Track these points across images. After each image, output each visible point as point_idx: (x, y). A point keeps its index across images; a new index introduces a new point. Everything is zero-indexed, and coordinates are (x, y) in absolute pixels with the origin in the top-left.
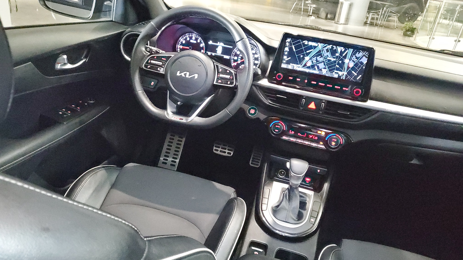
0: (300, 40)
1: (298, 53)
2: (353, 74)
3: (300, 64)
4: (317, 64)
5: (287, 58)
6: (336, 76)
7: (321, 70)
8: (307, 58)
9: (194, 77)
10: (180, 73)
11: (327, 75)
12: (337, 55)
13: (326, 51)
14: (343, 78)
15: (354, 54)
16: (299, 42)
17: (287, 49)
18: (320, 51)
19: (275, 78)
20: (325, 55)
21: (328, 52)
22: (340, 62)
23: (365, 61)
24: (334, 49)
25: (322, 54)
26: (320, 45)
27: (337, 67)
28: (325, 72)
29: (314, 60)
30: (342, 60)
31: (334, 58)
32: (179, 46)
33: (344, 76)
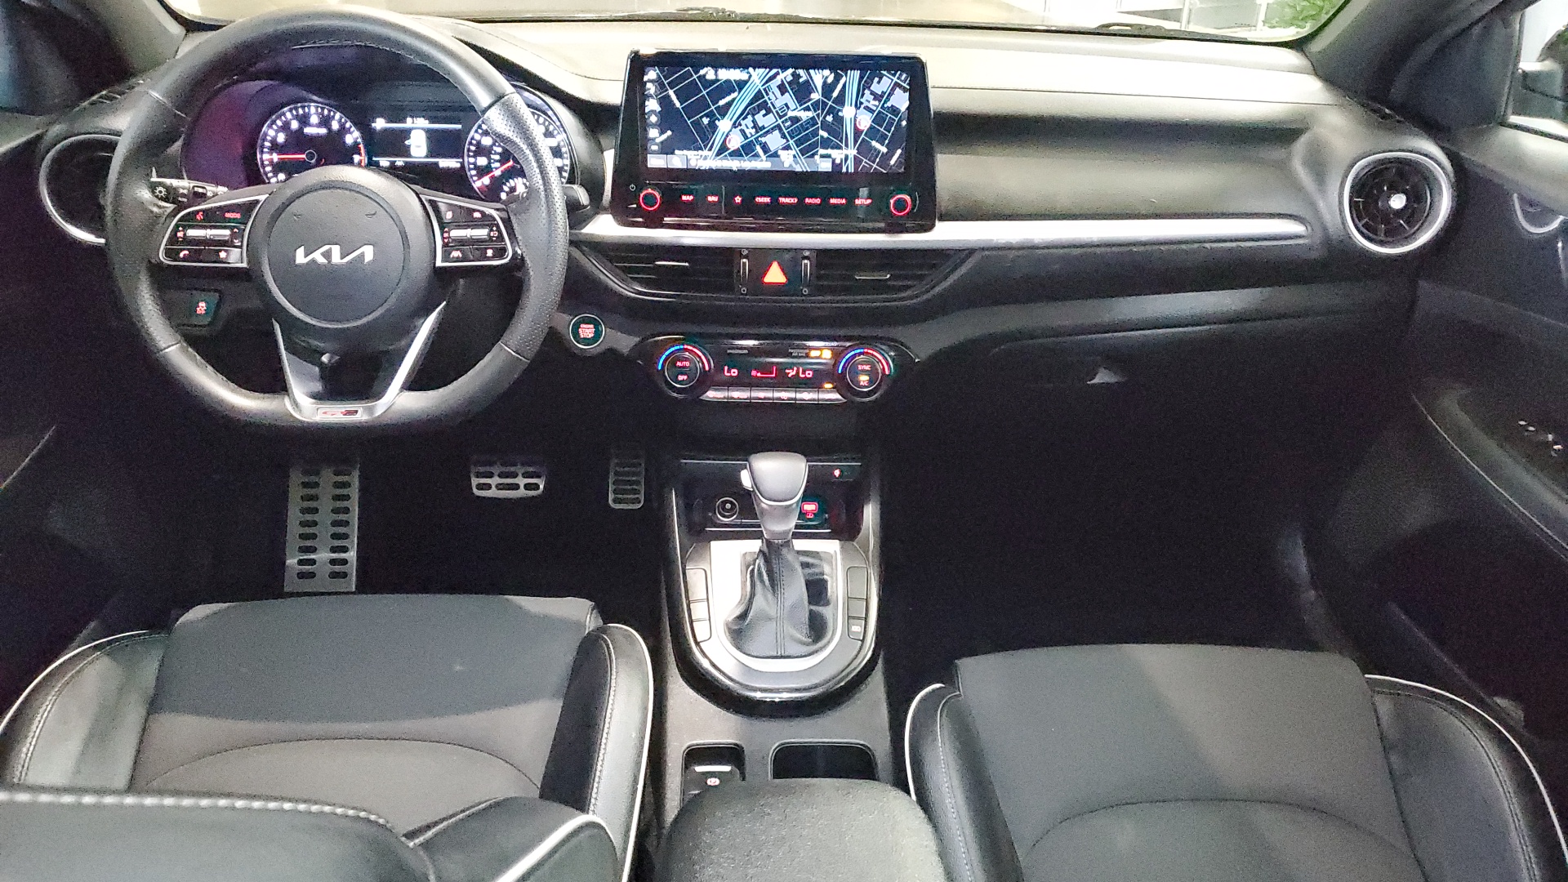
0: (688, 69)
1: (691, 111)
2: (876, 149)
3: (705, 146)
4: (760, 136)
5: (662, 133)
6: (825, 166)
7: (775, 155)
8: (724, 125)
9: (362, 255)
10: (306, 256)
11: (798, 169)
12: (815, 96)
13: (777, 92)
14: (847, 168)
15: (864, 85)
16: (688, 75)
17: (652, 105)
18: (759, 95)
19: (635, 206)
20: (778, 104)
21: (787, 94)
22: (829, 118)
23: (901, 101)
24: (801, 80)
25: (769, 102)
26: (757, 76)
27: (822, 137)
28: (789, 160)
29: (746, 125)
30: (831, 111)
31: (808, 109)
32: (266, 156)
33: (849, 162)
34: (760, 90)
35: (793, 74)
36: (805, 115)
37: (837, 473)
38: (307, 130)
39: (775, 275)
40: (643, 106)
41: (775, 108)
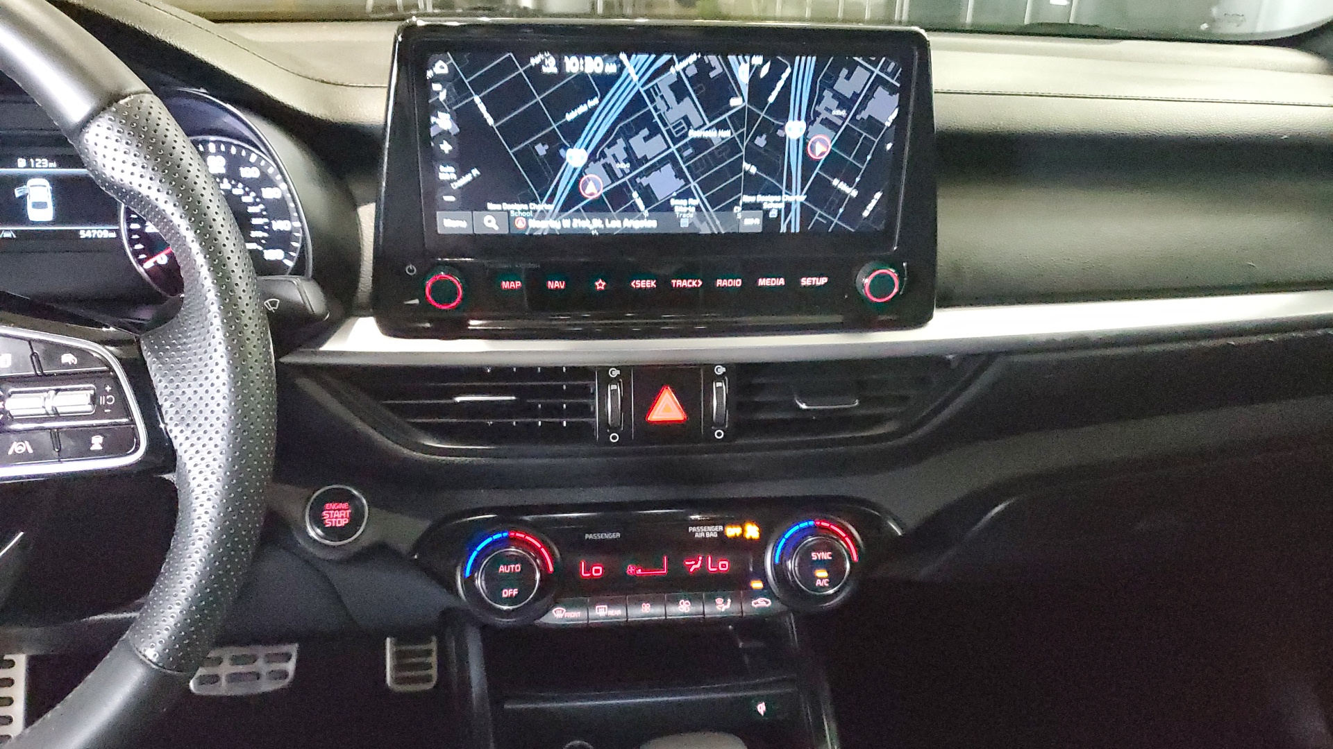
0: (507, 55)
1: (515, 131)
2: (839, 191)
3: (542, 196)
4: (639, 175)
5: (462, 172)
6: (752, 223)
7: (667, 207)
8: (575, 157)
11: (705, 230)
12: (736, 102)
13: (670, 96)
14: (789, 227)
15: (824, 82)
16: (508, 66)
17: (443, 121)
18: (637, 102)
19: (416, 301)
20: (673, 117)
21: (687, 99)
22: (761, 141)
23: (885, 109)
24: (712, 74)
25: (655, 115)
26: (634, 67)
27: (747, 173)
28: (686, 214)
29: (614, 156)
30: (766, 128)
31: (721, 126)
33: (792, 214)
34: (639, 92)
35: (698, 63)
36: (718, 136)
37: (761, 708)
39: (667, 408)
40: (427, 125)
41: (665, 125)
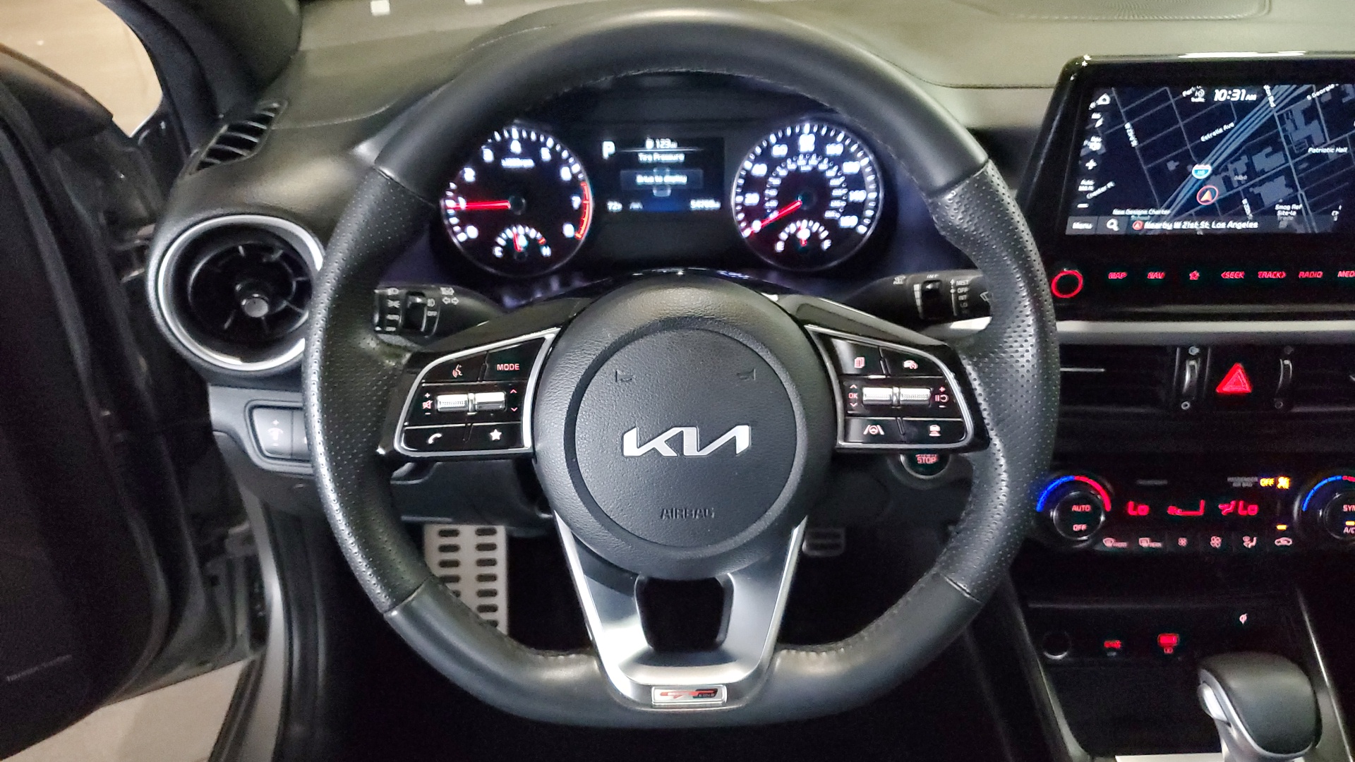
0: (1163, 89)
1: (1154, 151)
3: (1162, 202)
4: (1253, 186)
7: (1271, 212)
8: (1200, 170)
9: (733, 442)
11: (1299, 230)
13: (1300, 119)
17: (1094, 144)
18: (1270, 124)
20: (1297, 137)
21: (1315, 122)
24: (1345, 100)
25: (1282, 135)
26: (1274, 95)
28: (1286, 217)
29: (1235, 170)
31: (1341, 144)
34: (1273, 116)
35: (1334, 91)
36: (1335, 152)
37: (1243, 618)
38: (508, 163)
39: (1235, 382)
40: (1080, 146)
41: (1288, 142)
